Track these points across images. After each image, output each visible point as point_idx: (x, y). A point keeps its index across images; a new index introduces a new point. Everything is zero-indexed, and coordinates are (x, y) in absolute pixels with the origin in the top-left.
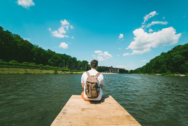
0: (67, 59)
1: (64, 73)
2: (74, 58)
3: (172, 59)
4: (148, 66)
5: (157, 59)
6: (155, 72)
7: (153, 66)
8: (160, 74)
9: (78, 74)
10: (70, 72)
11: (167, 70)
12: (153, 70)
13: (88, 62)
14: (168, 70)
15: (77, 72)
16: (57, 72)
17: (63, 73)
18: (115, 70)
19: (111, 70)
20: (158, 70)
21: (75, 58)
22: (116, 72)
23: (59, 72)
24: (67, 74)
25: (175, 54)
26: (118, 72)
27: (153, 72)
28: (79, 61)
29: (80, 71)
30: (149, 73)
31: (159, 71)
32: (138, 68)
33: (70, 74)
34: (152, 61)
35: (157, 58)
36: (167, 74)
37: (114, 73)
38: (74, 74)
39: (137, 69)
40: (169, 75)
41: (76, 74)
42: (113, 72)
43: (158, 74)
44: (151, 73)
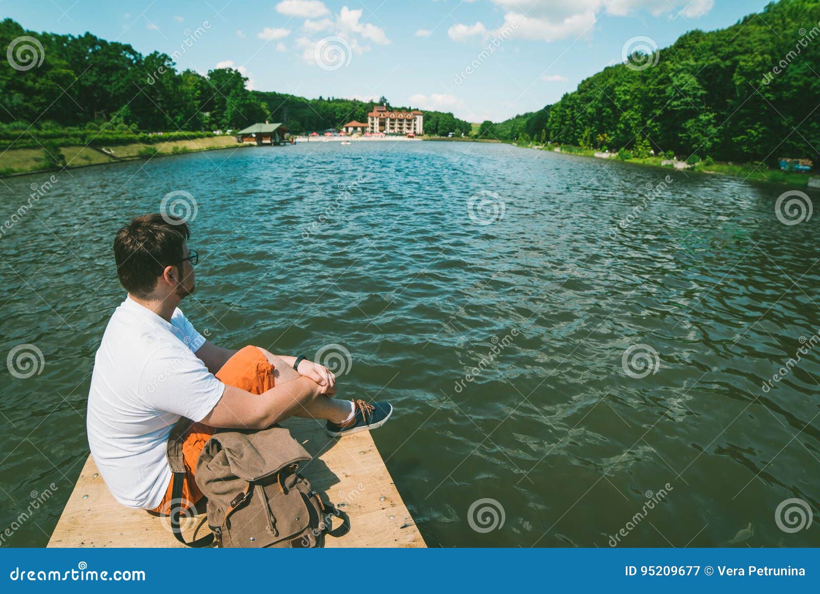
0: (115, 68)
1: (104, 159)
2: (153, 56)
3: (663, 91)
4: (568, 107)
5: (611, 81)
6: (591, 142)
7: (590, 110)
8: (611, 151)
9: (186, 152)
10: (142, 147)
11: (638, 137)
12: (586, 134)
13: (246, 79)
14: (644, 138)
15: (181, 145)
16: (62, 157)
17: (97, 157)
18: (401, 120)
19: (377, 122)
20: (605, 135)
21: (165, 57)
22: (405, 130)
23: (74, 156)
24: (122, 161)
25: (680, 71)
26: (420, 129)
27: (586, 139)
28: (188, 72)
29: (201, 137)
30: (566, 143)
31: (609, 140)
32: (522, 113)
33: (144, 157)
34: (587, 86)
35: (609, 76)
36: (635, 157)
37: (397, 135)
38: (161, 155)
39: (518, 117)
40: (642, 158)
41: (178, 154)
42: (392, 128)
43: (604, 152)
44: (577, 144)
